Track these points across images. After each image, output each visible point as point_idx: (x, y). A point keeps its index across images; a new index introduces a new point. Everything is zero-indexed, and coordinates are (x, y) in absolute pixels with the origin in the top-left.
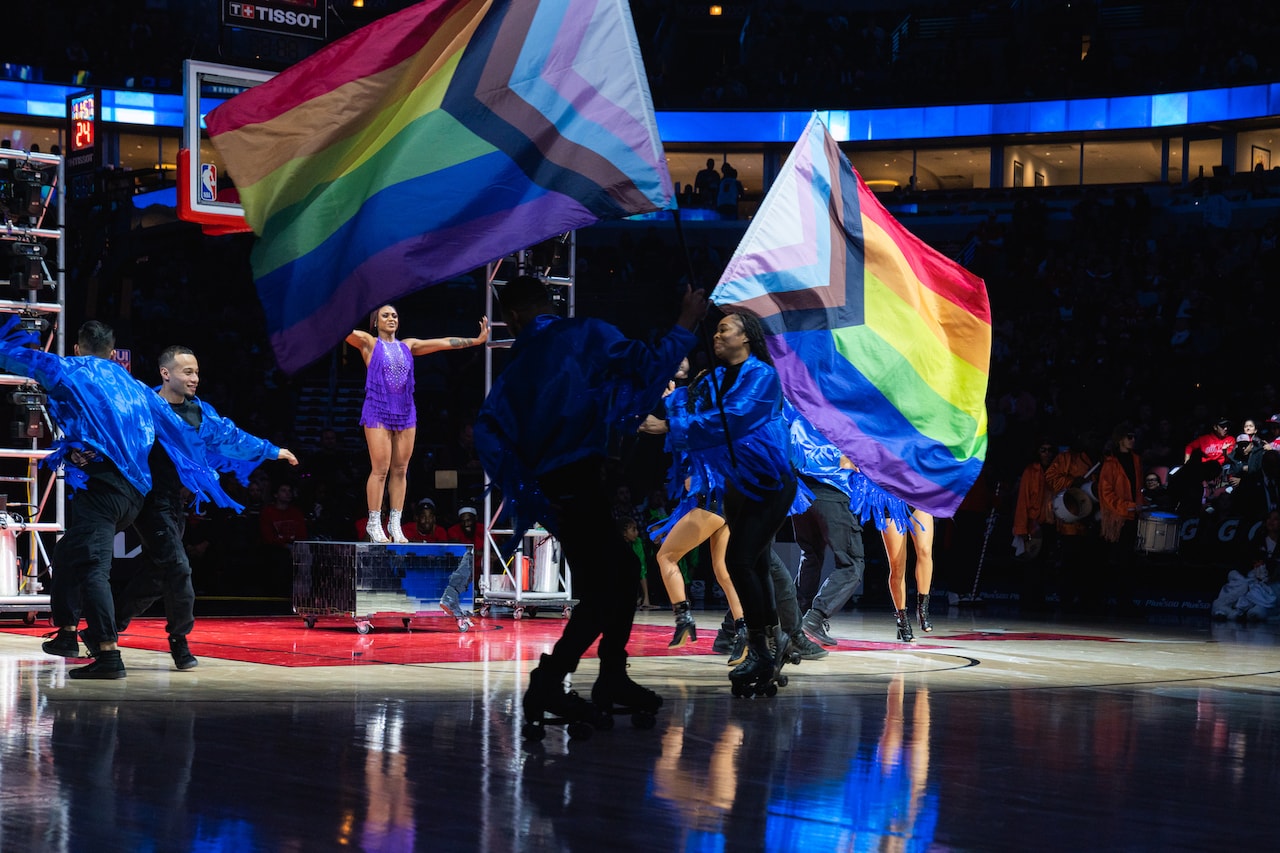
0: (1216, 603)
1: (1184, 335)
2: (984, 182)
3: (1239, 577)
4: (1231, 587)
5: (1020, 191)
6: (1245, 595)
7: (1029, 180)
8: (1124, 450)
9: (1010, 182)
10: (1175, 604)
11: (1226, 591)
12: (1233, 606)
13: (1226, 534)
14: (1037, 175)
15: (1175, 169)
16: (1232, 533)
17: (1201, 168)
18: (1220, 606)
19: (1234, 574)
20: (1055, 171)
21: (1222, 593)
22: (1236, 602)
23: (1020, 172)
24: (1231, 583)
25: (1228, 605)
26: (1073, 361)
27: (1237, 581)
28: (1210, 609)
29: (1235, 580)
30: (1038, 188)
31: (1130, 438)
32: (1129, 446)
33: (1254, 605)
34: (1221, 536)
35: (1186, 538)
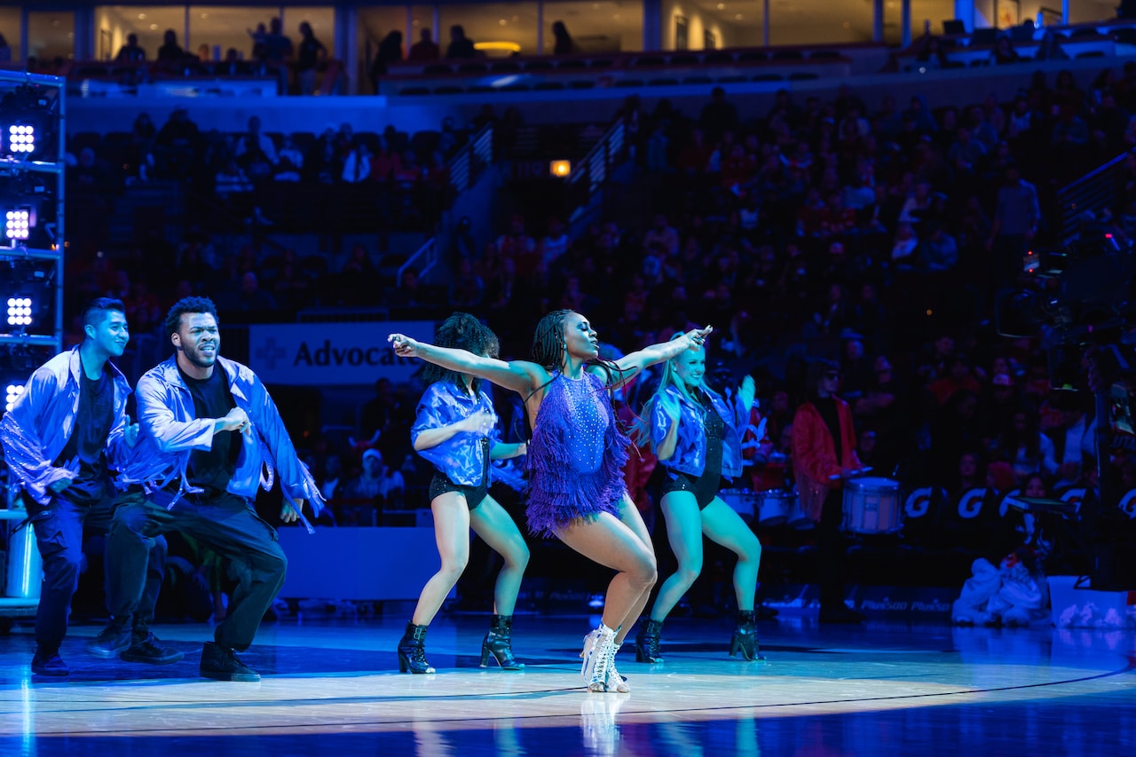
0: (958, 604)
1: (911, 245)
2: (635, 45)
3: (990, 569)
4: (978, 583)
5: (684, 56)
6: (998, 593)
7: (696, 41)
8: (823, 395)
9: (671, 42)
10: (900, 606)
11: (971, 588)
12: (981, 608)
13: (970, 508)
14: (707, 35)
15: (892, 25)
16: (978, 506)
17: (927, 24)
18: (962, 609)
19: (981, 564)
20: (730, 29)
21: (965, 591)
22: (986, 603)
23: (683, 30)
24: (977, 577)
25: (975, 608)
26: (760, 283)
27: (984, 573)
28: (950, 612)
29: (982, 571)
30: (709, 54)
31: (831, 377)
32: (831, 389)
33: (1012, 606)
34: (963, 511)
35: (913, 514)
